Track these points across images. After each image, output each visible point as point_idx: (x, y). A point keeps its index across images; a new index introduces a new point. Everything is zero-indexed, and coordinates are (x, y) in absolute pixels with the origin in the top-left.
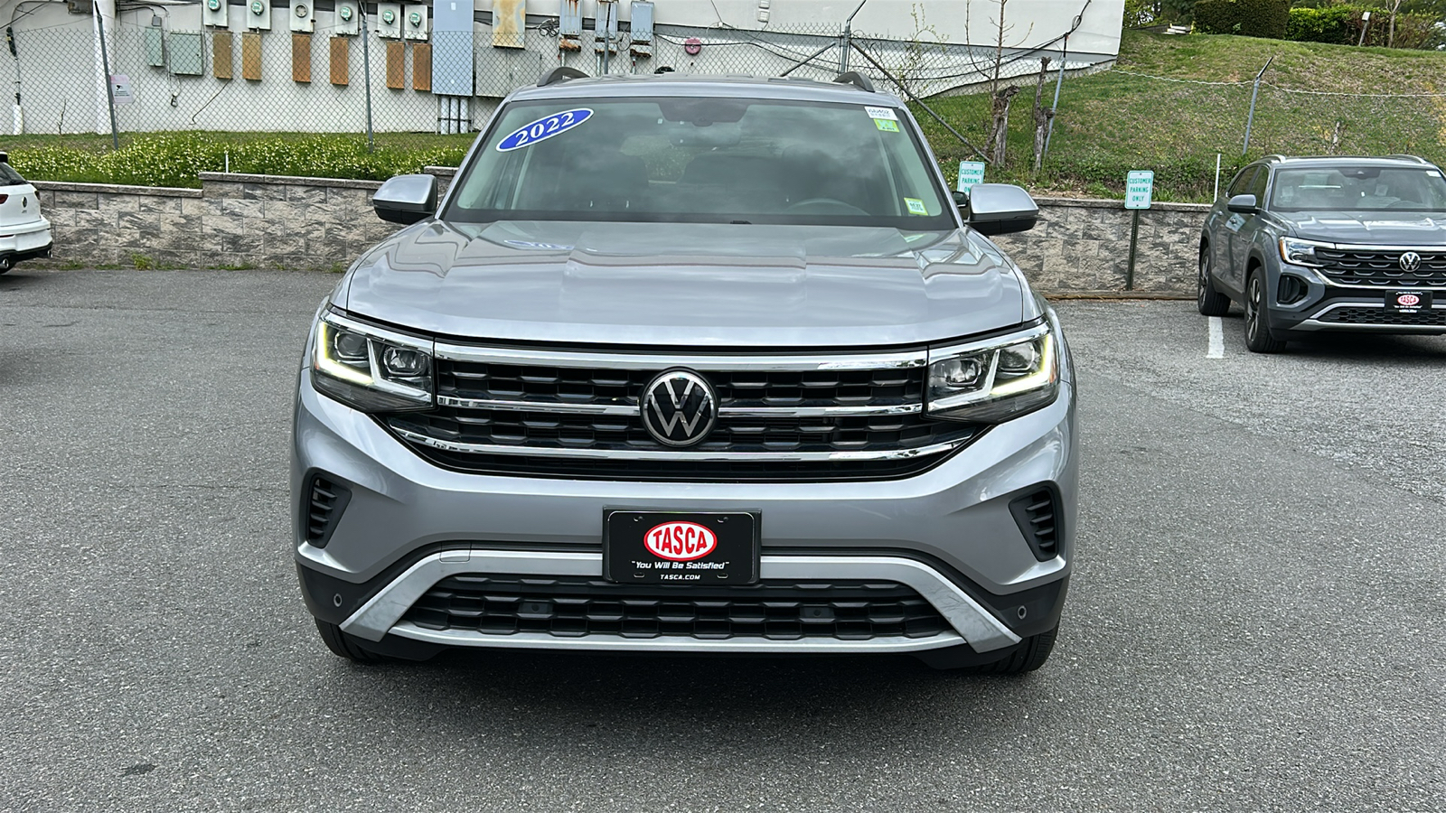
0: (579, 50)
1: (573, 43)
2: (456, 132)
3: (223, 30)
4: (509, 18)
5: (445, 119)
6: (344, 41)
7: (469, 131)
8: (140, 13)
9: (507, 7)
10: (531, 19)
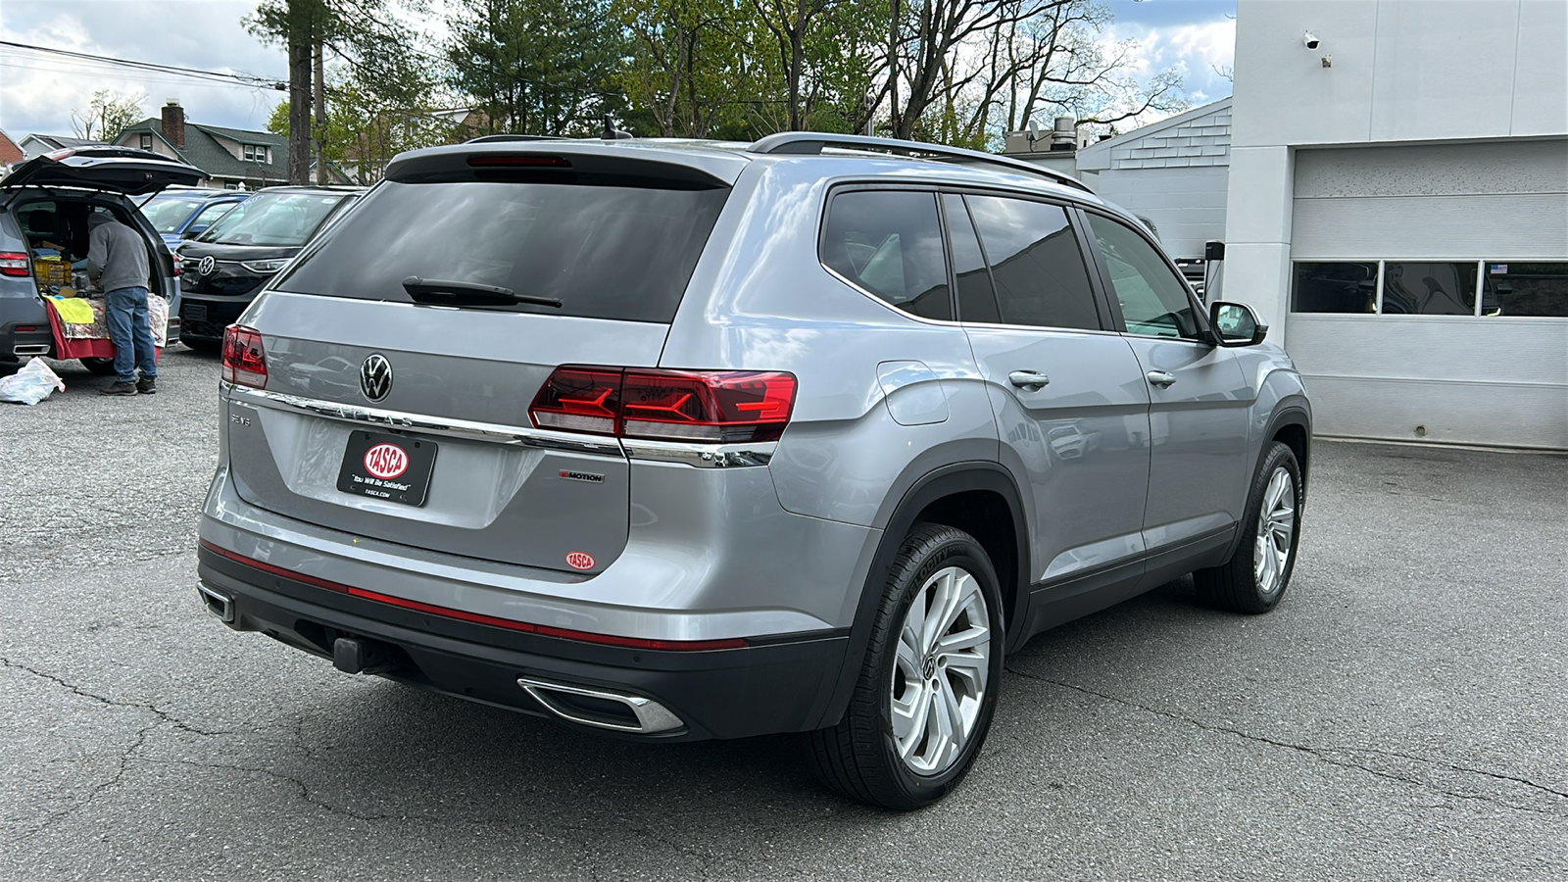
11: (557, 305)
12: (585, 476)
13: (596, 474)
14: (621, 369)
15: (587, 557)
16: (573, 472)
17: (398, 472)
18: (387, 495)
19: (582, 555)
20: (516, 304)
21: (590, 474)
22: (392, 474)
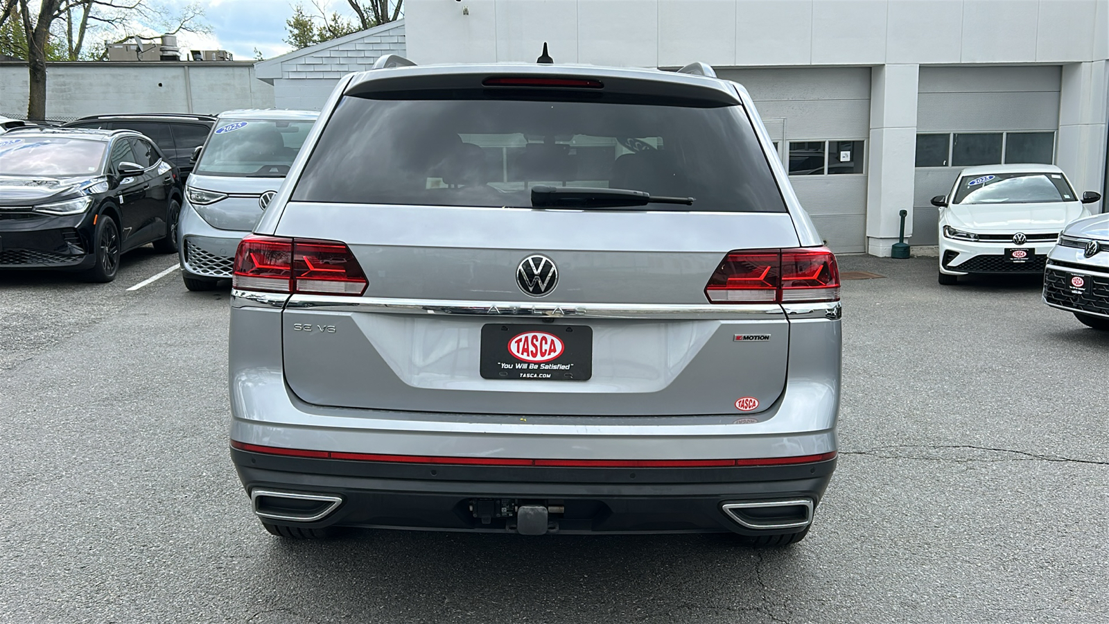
11: (689, 203)
12: (756, 337)
13: (765, 335)
14: (779, 251)
15: (753, 400)
16: (746, 335)
17: (553, 355)
18: (549, 376)
19: (749, 399)
20: (646, 204)
21: (760, 335)
22: (547, 357)
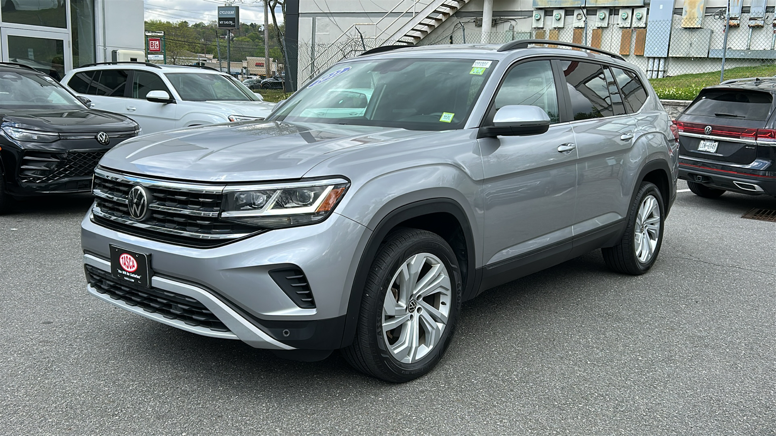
0: (738, 26)
1: (735, 22)
2: (656, 77)
3: (541, 29)
4: (693, 11)
5: (650, 71)
6: (600, 30)
7: (664, 77)
8: (505, 24)
9: (692, 4)
10: (709, 10)
